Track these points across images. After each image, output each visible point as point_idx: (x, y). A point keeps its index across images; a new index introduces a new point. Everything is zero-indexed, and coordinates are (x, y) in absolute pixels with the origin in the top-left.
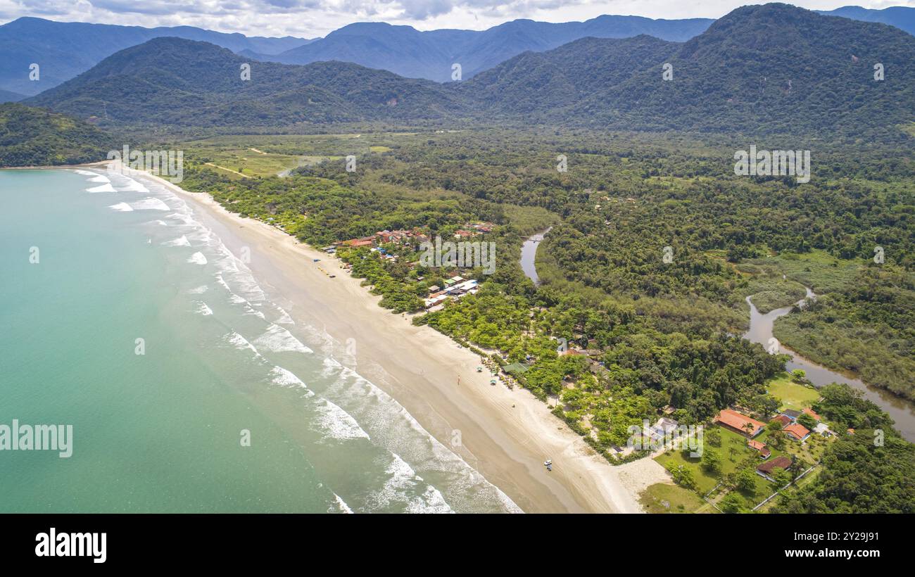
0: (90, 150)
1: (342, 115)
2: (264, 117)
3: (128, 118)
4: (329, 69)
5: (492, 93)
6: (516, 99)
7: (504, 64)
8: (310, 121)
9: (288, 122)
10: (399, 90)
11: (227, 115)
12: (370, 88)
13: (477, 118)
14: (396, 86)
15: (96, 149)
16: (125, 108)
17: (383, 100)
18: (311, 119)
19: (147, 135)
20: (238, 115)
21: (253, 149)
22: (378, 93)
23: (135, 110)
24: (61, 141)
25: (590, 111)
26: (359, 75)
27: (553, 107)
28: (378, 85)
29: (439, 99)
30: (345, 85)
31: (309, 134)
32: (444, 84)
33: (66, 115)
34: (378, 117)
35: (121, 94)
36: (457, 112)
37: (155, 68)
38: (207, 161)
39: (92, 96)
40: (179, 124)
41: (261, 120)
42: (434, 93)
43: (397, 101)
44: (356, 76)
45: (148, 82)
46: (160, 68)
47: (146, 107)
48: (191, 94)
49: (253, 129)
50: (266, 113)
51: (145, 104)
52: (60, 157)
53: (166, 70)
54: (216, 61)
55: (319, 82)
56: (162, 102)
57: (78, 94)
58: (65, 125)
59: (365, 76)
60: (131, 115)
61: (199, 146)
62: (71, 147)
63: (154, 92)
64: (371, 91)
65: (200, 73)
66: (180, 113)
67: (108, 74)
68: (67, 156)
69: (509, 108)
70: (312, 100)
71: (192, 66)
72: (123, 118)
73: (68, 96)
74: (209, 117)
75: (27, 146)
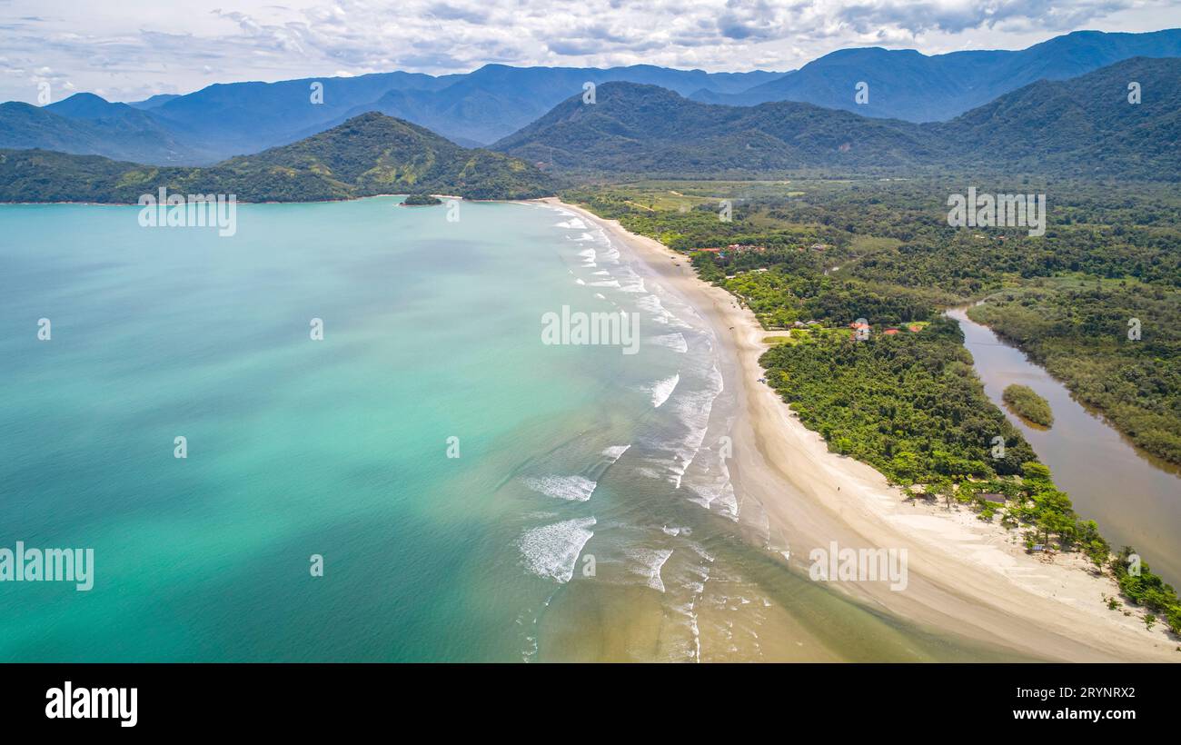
0: (535, 188)
1: (781, 162)
2: (696, 163)
3: (570, 164)
4: (779, 111)
5: (978, 135)
6: (1007, 142)
7: (1004, 97)
8: (743, 167)
9: (719, 169)
10: (856, 134)
11: (660, 161)
12: (821, 131)
13: (947, 166)
14: (852, 129)
15: (539, 188)
16: (568, 154)
17: (834, 145)
18: (745, 165)
19: (582, 178)
20: (671, 161)
21: (673, 192)
22: (830, 136)
23: (577, 156)
24: (514, 180)
25: (1100, 156)
26: (811, 117)
27: (1055, 151)
28: (831, 128)
29: (904, 143)
30: (793, 129)
31: (736, 180)
32: (922, 125)
33: (519, 160)
34: (825, 164)
35: (566, 141)
36: (924, 158)
37: (600, 114)
38: (627, 199)
39: (541, 143)
40: (614, 170)
41: (693, 166)
42: (898, 136)
43: (851, 146)
44: (807, 118)
45: (592, 129)
46: (606, 114)
47: (587, 153)
48: (629, 140)
49: (682, 175)
50: (699, 159)
51: (586, 151)
52: (512, 193)
53: (611, 116)
54: (661, 105)
55: (765, 125)
56: (603, 149)
57: (528, 141)
58: (518, 167)
59: (820, 117)
60: (573, 161)
61: (625, 188)
62: (521, 185)
63: (597, 138)
64: (821, 135)
65: (642, 118)
66: (617, 158)
67: (557, 121)
68: (517, 193)
69: (994, 153)
70: (751, 145)
71: (636, 111)
72: (565, 163)
73: (521, 143)
74: (643, 163)
75: (489, 183)
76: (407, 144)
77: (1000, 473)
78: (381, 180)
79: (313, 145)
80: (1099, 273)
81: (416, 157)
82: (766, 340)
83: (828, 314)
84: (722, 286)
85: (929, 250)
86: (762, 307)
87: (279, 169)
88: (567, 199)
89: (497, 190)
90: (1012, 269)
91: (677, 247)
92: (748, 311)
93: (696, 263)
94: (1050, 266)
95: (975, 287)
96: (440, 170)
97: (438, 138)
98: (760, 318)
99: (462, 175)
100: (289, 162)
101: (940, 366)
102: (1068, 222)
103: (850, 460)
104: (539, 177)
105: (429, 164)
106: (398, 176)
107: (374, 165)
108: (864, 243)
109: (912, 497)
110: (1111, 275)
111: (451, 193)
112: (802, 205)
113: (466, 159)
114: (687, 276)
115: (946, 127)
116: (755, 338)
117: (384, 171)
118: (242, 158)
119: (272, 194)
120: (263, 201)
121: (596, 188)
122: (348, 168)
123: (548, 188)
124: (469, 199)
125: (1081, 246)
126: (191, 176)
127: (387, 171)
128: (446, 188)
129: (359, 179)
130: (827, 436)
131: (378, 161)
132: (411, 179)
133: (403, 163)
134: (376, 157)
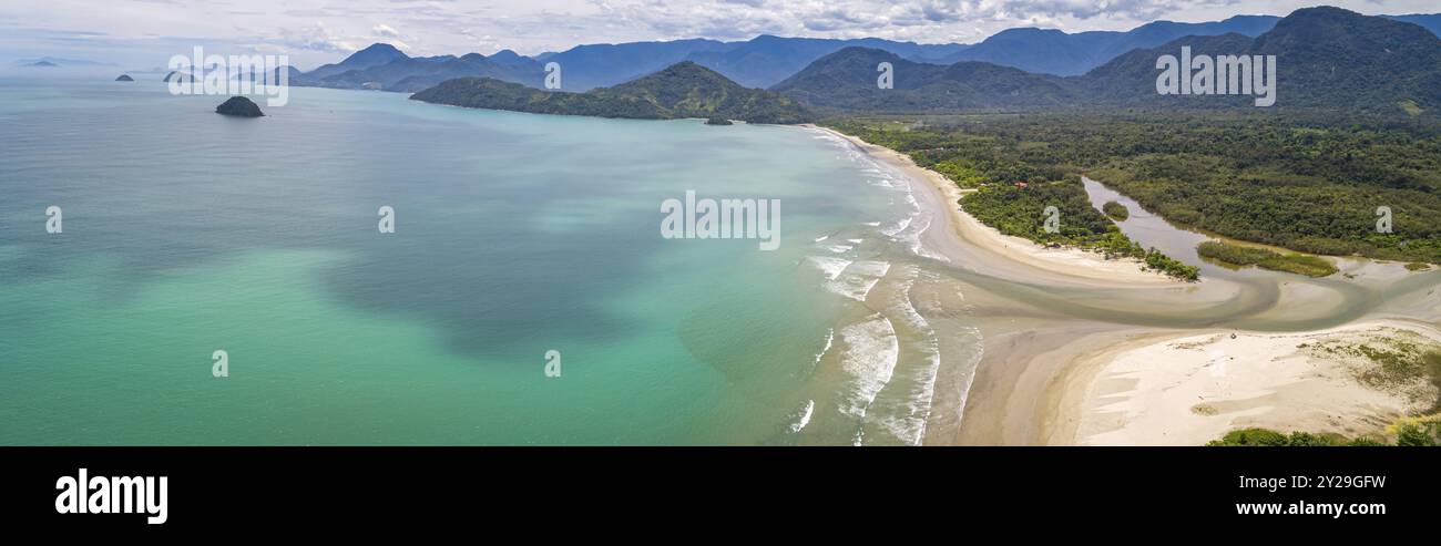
1: (973, 104)
2: (912, 104)
3: (821, 103)
4: (969, 67)
5: (1102, 83)
8: (945, 108)
9: (928, 108)
10: (1022, 84)
12: (999, 81)
14: (1020, 80)
15: (801, 116)
16: (819, 97)
17: (1008, 91)
22: (1005, 85)
28: (1006, 79)
29: (1055, 89)
33: (786, 98)
34: (1002, 104)
35: (818, 87)
36: (1068, 99)
38: (863, 124)
39: (801, 89)
42: (1049, 84)
43: (1019, 92)
44: (989, 72)
45: (837, 79)
47: (832, 97)
48: (863, 89)
49: (902, 111)
50: (914, 101)
51: (832, 95)
55: (960, 78)
56: (844, 93)
57: (792, 87)
58: (786, 102)
59: (996, 73)
60: (823, 101)
61: (861, 118)
63: (840, 86)
64: (998, 85)
66: (854, 100)
67: (812, 73)
70: (950, 92)
72: (817, 103)
73: (786, 88)
74: (873, 103)
75: (766, 112)
76: (710, 84)
77: (1095, 233)
78: (690, 108)
79: (647, 81)
80: (1166, 152)
81: (715, 93)
82: (962, 193)
83: (1001, 179)
84: (933, 169)
85: (1068, 146)
86: (959, 178)
87: (625, 96)
88: (820, 124)
89: (771, 117)
90: (1117, 153)
91: (901, 150)
92: (950, 181)
93: (914, 158)
94: (1139, 149)
95: (1093, 163)
96: (731, 103)
97: (729, 81)
98: (958, 184)
99: (746, 107)
100: (631, 92)
101: (1068, 197)
102: (1152, 130)
103: (1013, 237)
104: (800, 109)
105: (723, 99)
106: (701, 106)
107: (686, 97)
108: (1025, 146)
109: (1047, 247)
110: (1172, 153)
111: (738, 119)
112: (985, 127)
113: (749, 96)
114: (908, 165)
115: (1082, 78)
116: (954, 193)
117: (692, 102)
118: (601, 89)
119: (620, 113)
120: (613, 117)
121: (840, 119)
122: (669, 98)
123: (807, 117)
124: (751, 123)
125: (1157, 139)
126: (571, 98)
127: (695, 102)
128: (734, 115)
129: (675, 107)
130: (1000, 228)
131: (689, 94)
132: (711, 109)
133: (706, 97)
134: (687, 92)
